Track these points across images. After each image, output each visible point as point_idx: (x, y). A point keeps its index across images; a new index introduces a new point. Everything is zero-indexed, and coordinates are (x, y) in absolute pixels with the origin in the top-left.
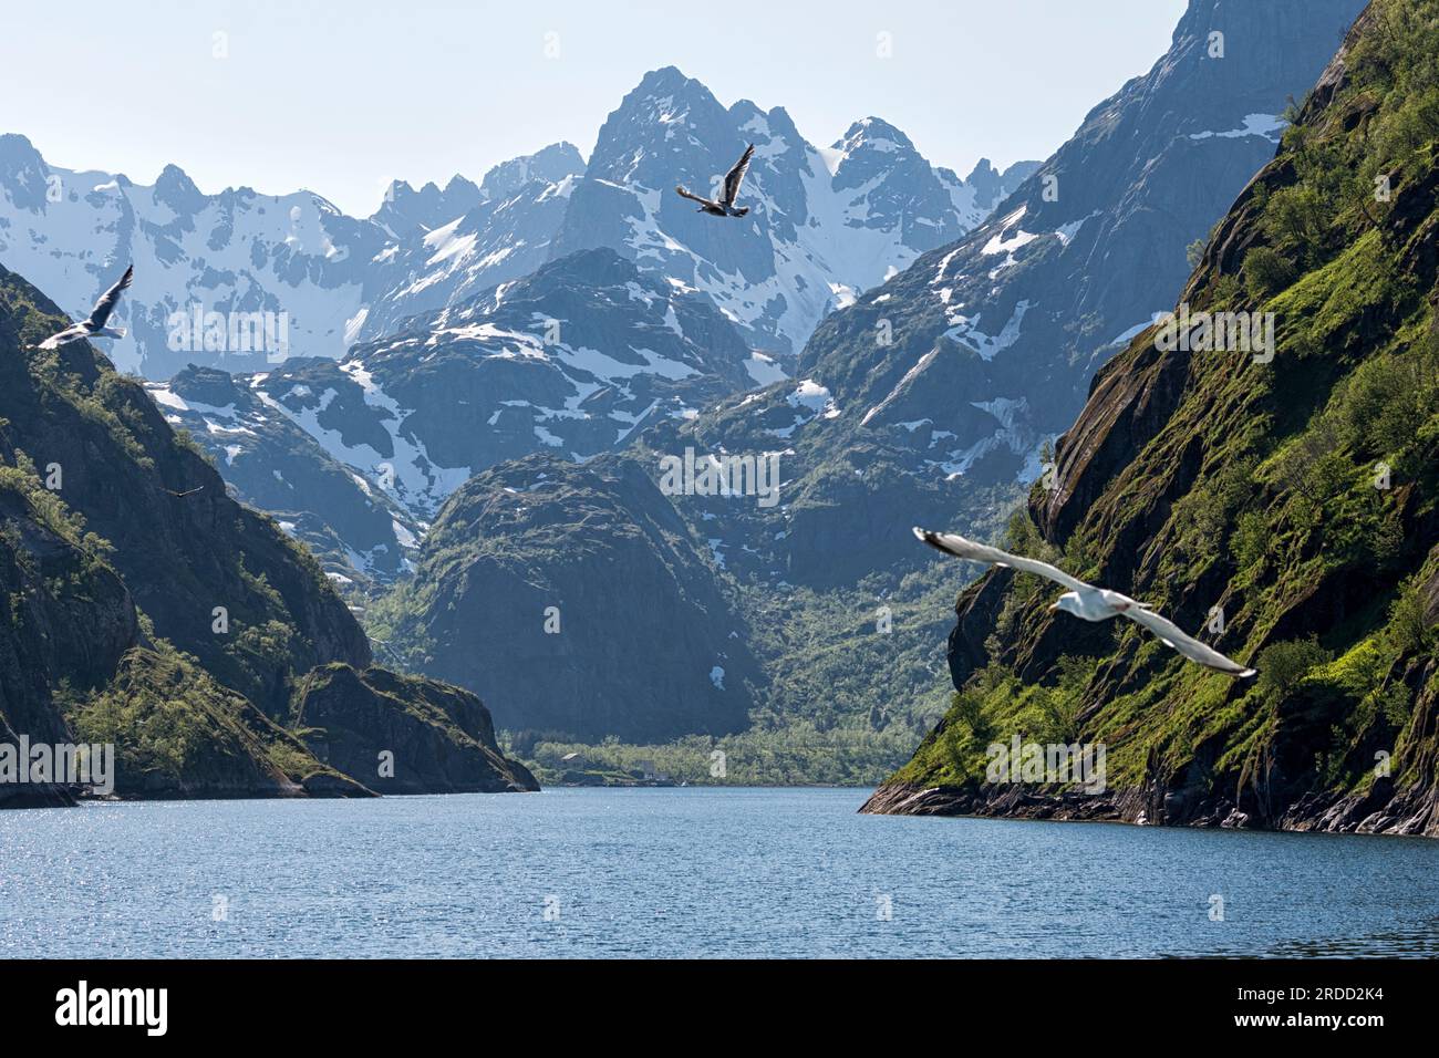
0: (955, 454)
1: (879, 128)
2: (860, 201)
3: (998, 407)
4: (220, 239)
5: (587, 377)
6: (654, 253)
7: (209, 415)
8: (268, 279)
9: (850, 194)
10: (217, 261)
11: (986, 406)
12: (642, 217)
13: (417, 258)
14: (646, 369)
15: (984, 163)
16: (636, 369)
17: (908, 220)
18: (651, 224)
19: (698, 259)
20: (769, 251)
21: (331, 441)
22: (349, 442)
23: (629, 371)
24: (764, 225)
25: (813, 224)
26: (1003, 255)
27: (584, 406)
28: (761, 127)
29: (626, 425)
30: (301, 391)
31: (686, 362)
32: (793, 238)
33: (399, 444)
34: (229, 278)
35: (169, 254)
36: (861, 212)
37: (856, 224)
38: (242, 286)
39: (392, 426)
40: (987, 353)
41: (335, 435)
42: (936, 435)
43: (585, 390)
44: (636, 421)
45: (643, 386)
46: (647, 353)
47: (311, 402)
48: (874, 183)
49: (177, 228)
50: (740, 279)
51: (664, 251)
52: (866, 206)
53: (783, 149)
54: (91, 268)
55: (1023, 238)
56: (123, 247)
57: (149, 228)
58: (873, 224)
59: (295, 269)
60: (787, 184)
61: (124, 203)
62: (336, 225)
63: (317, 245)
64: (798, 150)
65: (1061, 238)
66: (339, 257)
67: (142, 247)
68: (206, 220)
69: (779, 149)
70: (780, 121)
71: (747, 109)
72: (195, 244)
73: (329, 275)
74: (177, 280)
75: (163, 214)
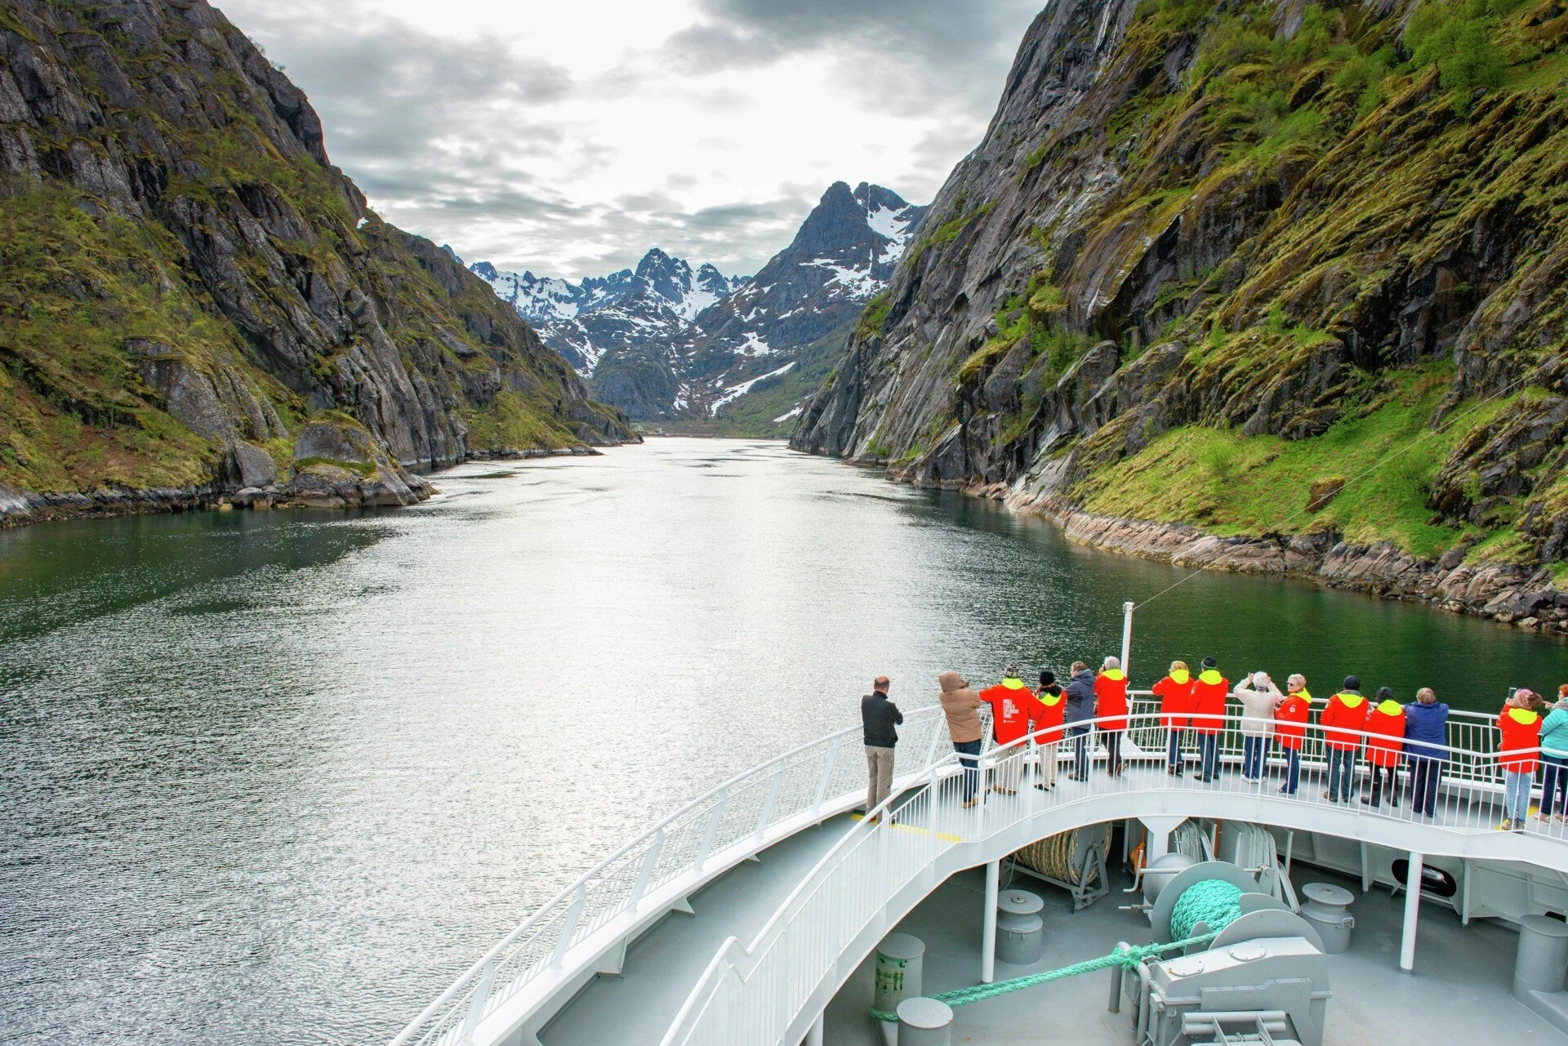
0: (737, 347)
1: (709, 266)
2: (705, 285)
3: (749, 335)
4: (540, 290)
5: (638, 325)
8: (552, 301)
9: (702, 283)
10: (540, 296)
11: (746, 334)
12: (649, 287)
13: (591, 296)
16: (651, 323)
17: (716, 290)
18: (652, 288)
20: (682, 296)
21: (570, 340)
22: (574, 340)
24: (680, 289)
25: (693, 290)
27: (637, 332)
28: (679, 264)
29: (648, 338)
32: (688, 293)
33: (588, 341)
34: (543, 300)
35: (527, 294)
36: (705, 288)
37: (703, 290)
38: (546, 303)
39: (586, 337)
40: (745, 319)
41: (571, 338)
43: (638, 328)
44: (651, 337)
45: (654, 328)
48: (708, 280)
50: (674, 304)
55: (755, 290)
57: (523, 287)
58: (708, 291)
59: (559, 299)
60: (686, 279)
61: (516, 281)
62: (570, 288)
63: (565, 292)
64: (689, 270)
65: (766, 289)
66: (571, 295)
67: (520, 292)
68: (537, 286)
69: (684, 270)
70: (684, 264)
71: (676, 260)
72: (534, 292)
73: (568, 301)
74: (529, 301)
75: (526, 284)
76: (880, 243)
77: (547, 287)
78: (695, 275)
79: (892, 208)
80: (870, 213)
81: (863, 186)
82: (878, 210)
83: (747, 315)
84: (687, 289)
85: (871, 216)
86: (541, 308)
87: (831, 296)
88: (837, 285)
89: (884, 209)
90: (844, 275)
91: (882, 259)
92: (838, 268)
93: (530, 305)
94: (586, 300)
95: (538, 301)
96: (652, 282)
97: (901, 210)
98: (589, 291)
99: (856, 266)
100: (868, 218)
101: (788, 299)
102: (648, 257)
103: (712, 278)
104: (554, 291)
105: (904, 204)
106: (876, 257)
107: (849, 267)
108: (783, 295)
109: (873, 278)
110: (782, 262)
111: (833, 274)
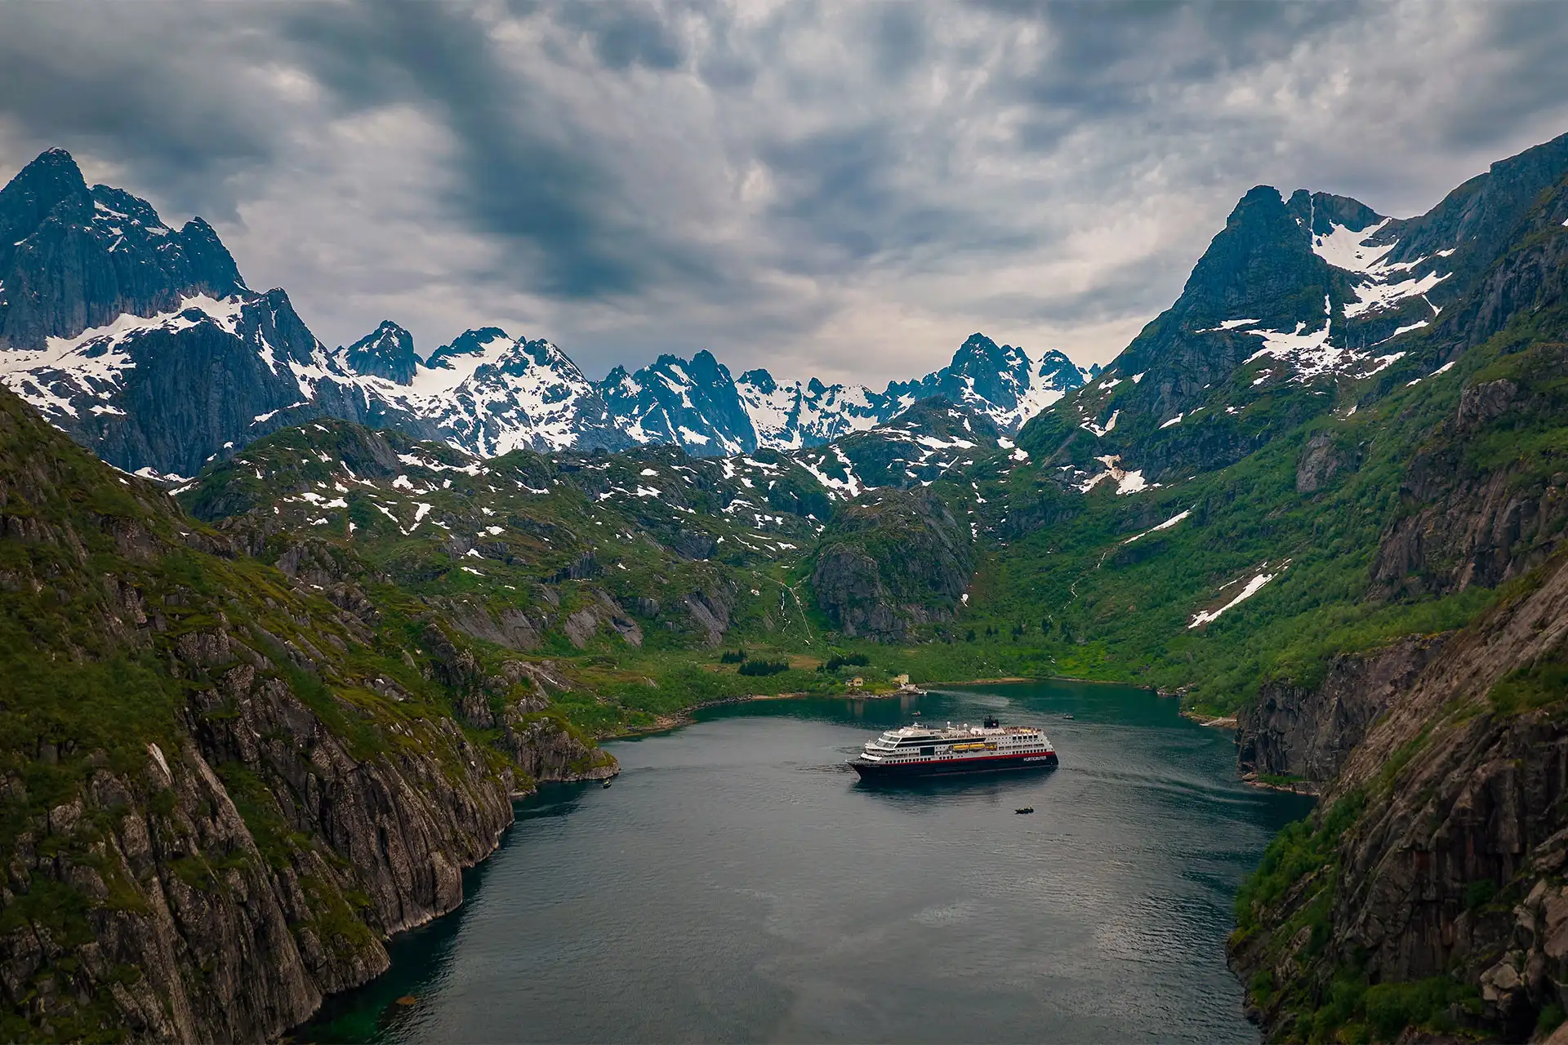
0: (1085, 481)
1: (1056, 353)
2: (1049, 380)
3: (1107, 459)
4: (830, 402)
6: (970, 400)
7: (765, 468)
8: (846, 415)
9: (1046, 377)
10: (829, 409)
11: (1100, 458)
12: (967, 388)
14: (954, 445)
15: (1096, 365)
16: (950, 444)
17: (1067, 386)
18: (970, 390)
19: (988, 402)
20: (1015, 399)
21: (823, 478)
22: (830, 478)
23: (946, 445)
24: (1013, 389)
25: (1032, 389)
26: (1107, 389)
27: (927, 460)
28: (1012, 354)
29: (944, 468)
30: (811, 456)
31: (970, 441)
32: (1024, 394)
33: (851, 478)
34: (833, 415)
35: (813, 408)
36: (1050, 384)
37: (1048, 388)
38: (837, 418)
39: (847, 471)
40: (1100, 434)
41: (824, 475)
42: (1076, 472)
43: (928, 453)
44: (948, 466)
45: (954, 451)
46: (955, 438)
47: (815, 461)
48: (1054, 373)
49: (815, 399)
50: (1004, 410)
51: (975, 400)
52: (1051, 382)
53: (1021, 362)
54: (785, 413)
55: (1116, 382)
56: (797, 405)
57: (806, 399)
58: (1054, 388)
59: (855, 411)
60: (1022, 374)
61: (798, 391)
62: (869, 396)
63: (862, 402)
64: (1026, 362)
65: (1137, 378)
66: (870, 406)
67: (804, 406)
68: (826, 396)
69: (1019, 361)
70: (1019, 352)
71: (1007, 348)
72: (821, 404)
73: (866, 413)
74: (815, 416)
75: (811, 395)
76: (1343, 284)
77: (839, 397)
78: (1036, 366)
79: (1355, 227)
80: (1315, 237)
81: (1300, 195)
82: (1330, 231)
83: (1103, 425)
84: (1025, 384)
85: (1319, 243)
86: (830, 426)
87: (1258, 382)
88: (1268, 360)
89: (1340, 229)
90: (1278, 344)
91: (1350, 311)
92: (1267, 334)
93: (816, 422)
94: (888, 412)
95: (828, 416)
96: (971, 381)
97: (1374, 229)
98: (895, 398)
99: (1301, 326)
100: (1314, 246)
101: (1176, 392)
102: (966, 347)
103: (1059, 367)
104: (847, 401)
105: (1377, 219)
106: (1338, 308)
107: (1287, 328)
108: (1166, 387)
109: (1334, 345)
110: (1162, 331)
111: (1259, 343)
